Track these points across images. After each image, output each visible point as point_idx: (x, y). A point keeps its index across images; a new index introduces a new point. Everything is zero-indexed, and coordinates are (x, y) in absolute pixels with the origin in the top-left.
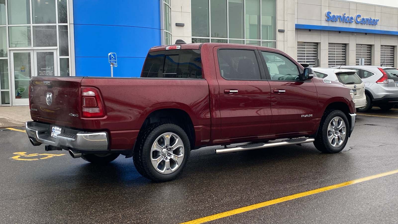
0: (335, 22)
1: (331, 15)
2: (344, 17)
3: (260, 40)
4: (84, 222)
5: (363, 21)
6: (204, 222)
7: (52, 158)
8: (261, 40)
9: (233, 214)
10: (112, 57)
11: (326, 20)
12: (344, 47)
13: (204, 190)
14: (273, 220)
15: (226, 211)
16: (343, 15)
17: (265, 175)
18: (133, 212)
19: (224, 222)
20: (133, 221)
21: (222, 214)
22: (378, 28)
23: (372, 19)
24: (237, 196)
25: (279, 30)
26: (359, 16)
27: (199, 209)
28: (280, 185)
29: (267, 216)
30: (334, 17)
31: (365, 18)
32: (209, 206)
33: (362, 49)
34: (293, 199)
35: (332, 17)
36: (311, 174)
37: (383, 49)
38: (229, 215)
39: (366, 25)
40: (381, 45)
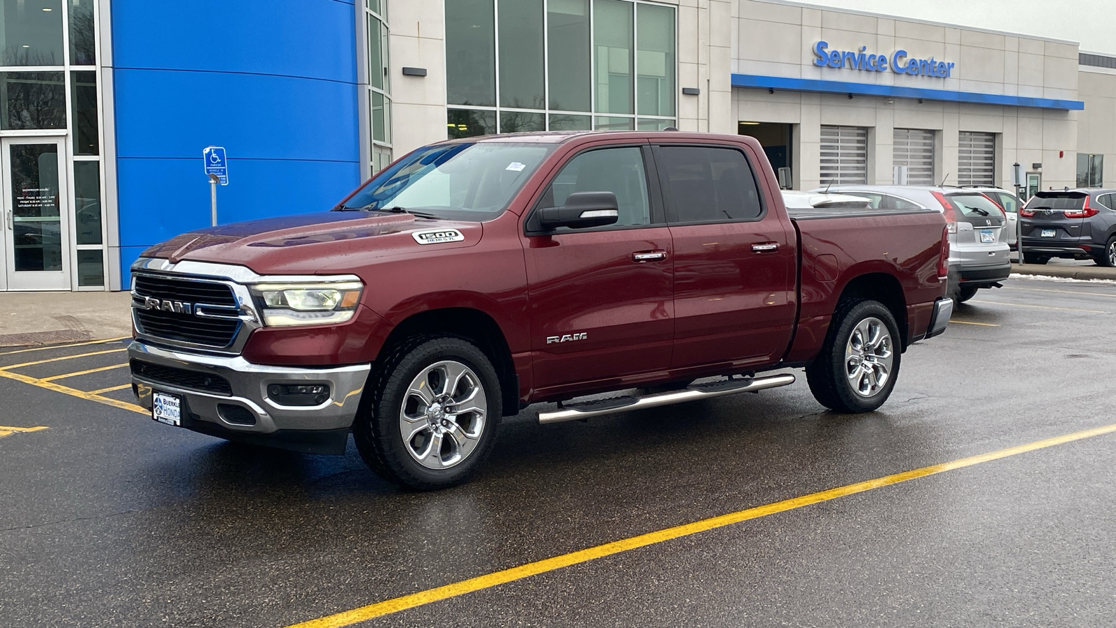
0: (839, 68)
1: (828, 51)
2: (862, 56)
3: (632, 116)
4: (39, 620)
5: (913, 66)
6: (378, 616)
7: (8, 436)
8: (636, 116)
9: (463, 592)
10: (215, 159)
11: (815, 65)
12: (863, 135)
13: (403, 524)
14: (567, 607)
15: (448, 584)
16: (860, 51)
17: (582, 482)
18: (186, 589)
19: (432, 613)
20: (179, 615)
21: (433, 592)
22: (952, 85)
23: (936, 62)
24: (492, 540)
25: (683, 89)
26: (901, 54)
27: (375, 580)
28: (615, 509)
29: (555, 595)
30: (835, 55)
31: (917, 59)
32: (404, 571)
33: (909, 141)
34: (638, 546)
35: (829, 57)
36: (708, 476)
37: (965, 142)
38: (451, 596)
39: (920, 77)
40: (960, 132)
